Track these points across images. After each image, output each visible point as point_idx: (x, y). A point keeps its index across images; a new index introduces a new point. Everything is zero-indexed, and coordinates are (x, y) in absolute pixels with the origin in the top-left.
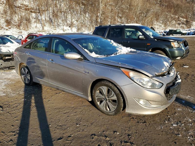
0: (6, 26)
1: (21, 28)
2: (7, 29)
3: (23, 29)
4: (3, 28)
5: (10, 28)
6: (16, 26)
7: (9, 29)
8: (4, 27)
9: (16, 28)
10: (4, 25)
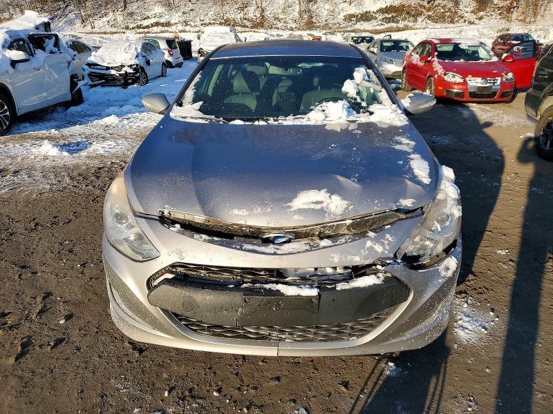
0: (472, 12)
1: (515, 15)
2: (472, 20)
3: (520, 18)
4: (462, 17)
5: (481, 18)
6: (500, 11)
7: (477, 21)
8: (466, 15)
9: (499, 17)
10: (468, 9)
